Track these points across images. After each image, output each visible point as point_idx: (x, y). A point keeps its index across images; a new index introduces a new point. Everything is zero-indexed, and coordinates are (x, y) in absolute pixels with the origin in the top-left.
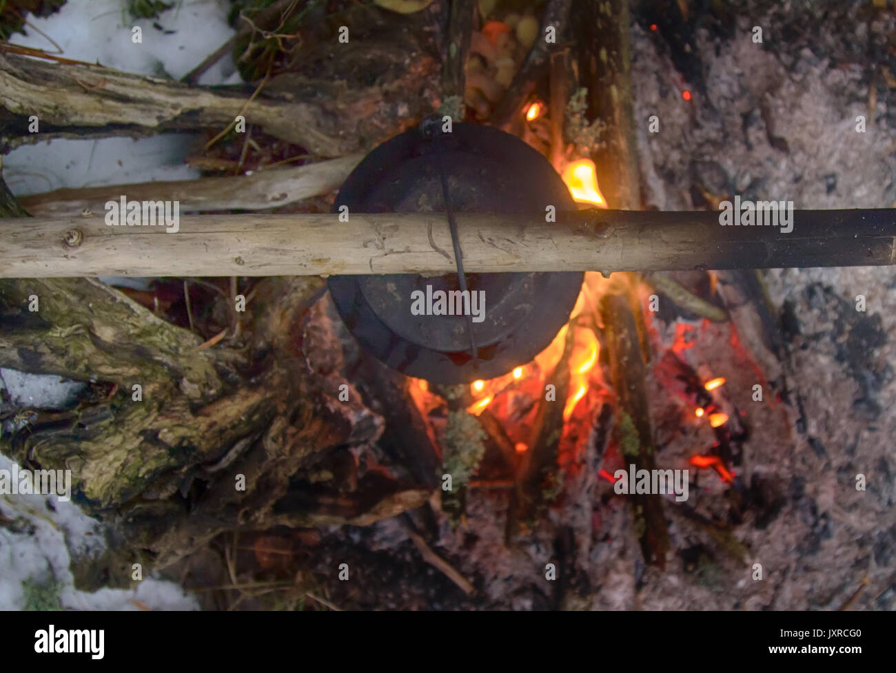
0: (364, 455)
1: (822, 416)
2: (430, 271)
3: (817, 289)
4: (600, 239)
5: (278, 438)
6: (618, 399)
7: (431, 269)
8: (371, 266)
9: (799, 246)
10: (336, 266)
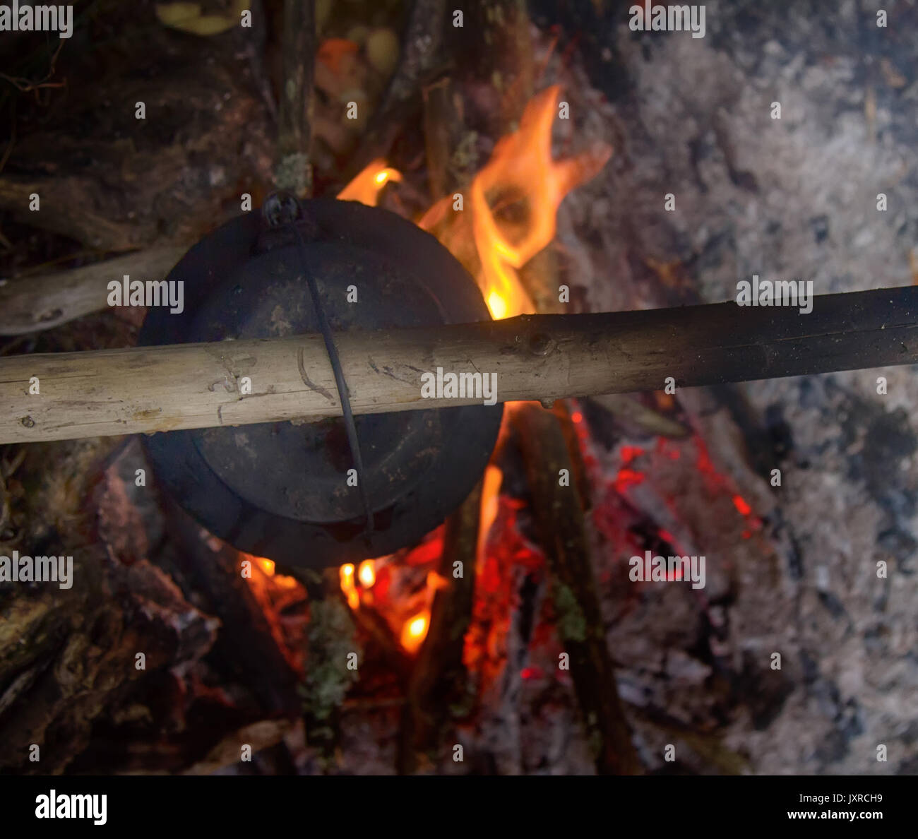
0: (188, 676)
1: (835, 560)
2: (303, 417)
4: (537, 356)
5: (76, 667)
6: (550, 562)
7: (305, 414)
8: (220, 417)
9: (808, 347)
10: (169, 419)
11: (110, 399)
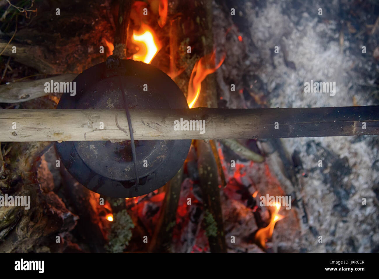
1: (316, 214)
3: (312, 144)
5: (24, 228)
6: (205, 205)
7: (116, 138)
8: (85, 137)
9: (306, 127)
10: (66, 137)
11: (45, 127)
